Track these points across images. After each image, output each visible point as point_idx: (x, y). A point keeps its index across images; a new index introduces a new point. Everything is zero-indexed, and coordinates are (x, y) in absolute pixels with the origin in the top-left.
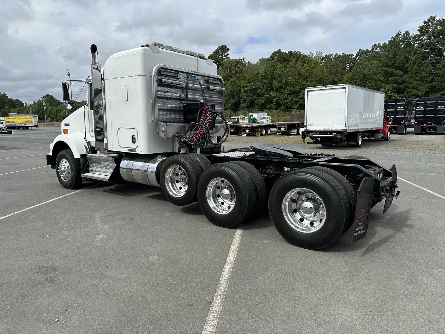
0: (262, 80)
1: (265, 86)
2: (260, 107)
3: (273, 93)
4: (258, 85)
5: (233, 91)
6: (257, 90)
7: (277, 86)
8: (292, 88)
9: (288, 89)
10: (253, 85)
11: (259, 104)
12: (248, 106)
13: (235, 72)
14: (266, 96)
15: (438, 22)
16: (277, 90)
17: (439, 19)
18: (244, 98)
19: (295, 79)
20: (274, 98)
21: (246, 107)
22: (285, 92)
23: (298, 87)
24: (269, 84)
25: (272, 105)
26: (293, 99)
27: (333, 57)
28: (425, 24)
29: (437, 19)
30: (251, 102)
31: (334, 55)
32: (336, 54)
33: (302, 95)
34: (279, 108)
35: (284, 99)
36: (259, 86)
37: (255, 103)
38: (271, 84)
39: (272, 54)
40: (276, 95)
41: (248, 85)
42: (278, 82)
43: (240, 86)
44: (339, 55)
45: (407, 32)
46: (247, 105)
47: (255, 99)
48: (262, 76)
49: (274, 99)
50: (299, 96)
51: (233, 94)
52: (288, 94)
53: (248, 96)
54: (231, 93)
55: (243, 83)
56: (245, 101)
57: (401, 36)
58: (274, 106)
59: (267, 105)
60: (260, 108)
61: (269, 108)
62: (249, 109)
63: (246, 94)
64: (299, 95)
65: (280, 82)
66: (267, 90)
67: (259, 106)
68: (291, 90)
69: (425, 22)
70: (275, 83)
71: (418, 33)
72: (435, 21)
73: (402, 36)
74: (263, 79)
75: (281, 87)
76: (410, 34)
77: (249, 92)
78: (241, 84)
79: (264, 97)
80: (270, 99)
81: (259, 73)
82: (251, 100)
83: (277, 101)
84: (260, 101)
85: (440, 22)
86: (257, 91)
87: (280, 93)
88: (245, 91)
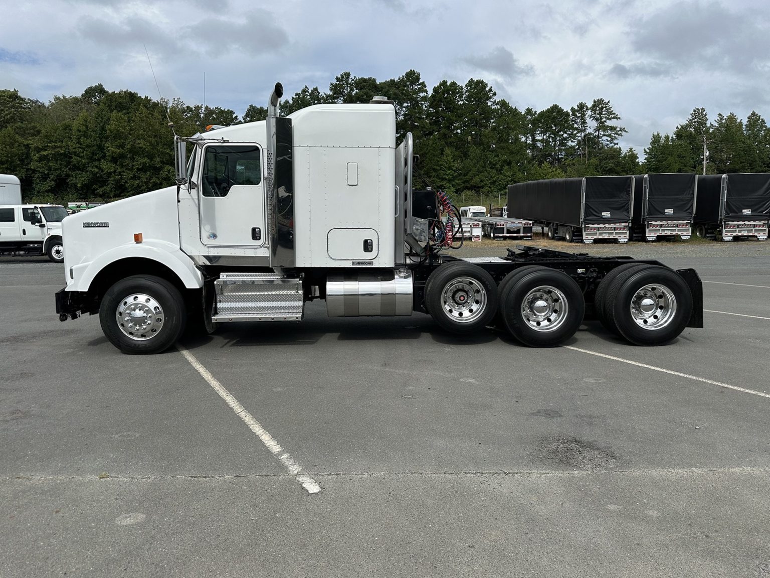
0: (80, 138)
1: (87, 151)
2: (80, 192)
3: (107, 166)
4: (70, 148)
5: (11, 157)
6: (72, 158)
7: (115, 153)
8: (146, 160)
9: (137, 161)
10: (60, 147)
11: (79, 185)
12: (51, 187)
13: (9, 116)
14: (91, 171)
15: (353, 82)
16: (114, 160)
17: (355, 78)
18: (41, 173)
19: (151, 144)
20: (109, 174)
21: (47, 191)
22: (133, 166)
23: (158, 159)
24: (95, 148)
25: (108, 189)
26: (150, 180)
27: (203, 111)
28: (337, 81)
29: (352, 76)
30: (58, 181)
31: (203, 109)
32: (207, 108)
33: (167, 173)
34: (122, 194)
35: (132, 178)
36: (74, 150)
37: (67, 183)
38: (101, 148)
39: (86, 91)
40: (113, 170)
41: (48, 146)
42: (116, 146)
43: (27, 146)
44: (211, 109)
45: (316, 89)
46: (49, 186)
47: (68, 176)
48: (79, 131)
49: (109, 177)
50: (162, 174)
51: (11, 162)
52: (138, 169)
53: (50, 169)
54: (7, 161)
55: (34, 142)
56: (45, 178)
57: (308, 94)
58: (111, 191)
59: (97, 189)
60: (81, 194)
61: (101, 193)
62: (55, 195)
63: (46, 165)
64: (161, 172)
65: (122, 146)
66: (92, 160)
67: (79, 190)
68: (144, 164)
69: (338, 79)
70: (111, 148)
71: (331, 93)
72: (350, 80)
73: (310, 95)
74: (82, 138)
75: (122, 156)
76: (320, 93)
77: (52, 159)
78: (30, 142)
79: (87, 172)
80: (101, 177)
81: (69, 126)
82: (57, 176)
83: (118, 182)
84: (80, 179)
85: (356, 82)
86: (71, 160)
87: (122, 166)
88: (41, 159)
